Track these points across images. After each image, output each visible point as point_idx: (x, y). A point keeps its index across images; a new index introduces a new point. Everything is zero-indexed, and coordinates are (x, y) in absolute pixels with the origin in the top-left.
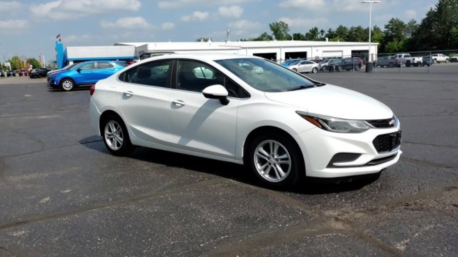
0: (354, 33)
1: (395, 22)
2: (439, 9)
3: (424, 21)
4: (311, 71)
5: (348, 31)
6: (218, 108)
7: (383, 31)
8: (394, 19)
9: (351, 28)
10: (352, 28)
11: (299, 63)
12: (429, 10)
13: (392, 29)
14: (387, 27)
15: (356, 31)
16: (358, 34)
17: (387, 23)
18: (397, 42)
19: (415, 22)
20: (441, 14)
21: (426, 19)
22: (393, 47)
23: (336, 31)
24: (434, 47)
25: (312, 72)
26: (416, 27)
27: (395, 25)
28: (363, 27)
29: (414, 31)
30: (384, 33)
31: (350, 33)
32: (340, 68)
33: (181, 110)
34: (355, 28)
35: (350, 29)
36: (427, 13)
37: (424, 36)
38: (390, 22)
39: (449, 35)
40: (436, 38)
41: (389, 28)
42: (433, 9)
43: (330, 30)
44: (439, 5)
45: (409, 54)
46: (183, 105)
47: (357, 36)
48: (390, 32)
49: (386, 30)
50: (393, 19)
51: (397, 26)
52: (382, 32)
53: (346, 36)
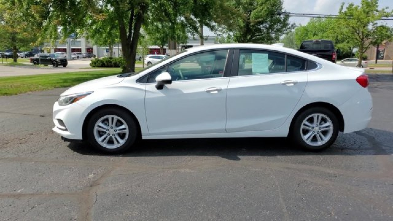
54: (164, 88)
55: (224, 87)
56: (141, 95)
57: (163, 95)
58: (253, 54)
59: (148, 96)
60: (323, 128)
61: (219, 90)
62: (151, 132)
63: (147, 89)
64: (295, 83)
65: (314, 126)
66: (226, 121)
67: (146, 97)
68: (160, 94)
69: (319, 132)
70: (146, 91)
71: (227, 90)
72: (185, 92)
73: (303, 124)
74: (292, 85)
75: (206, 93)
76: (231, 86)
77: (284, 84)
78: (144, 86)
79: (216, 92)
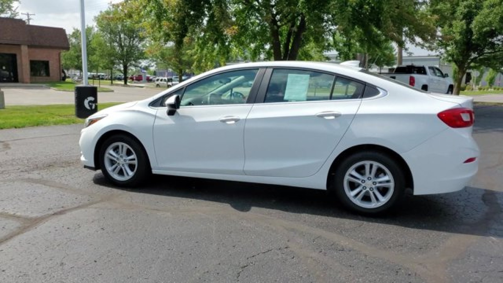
54: (176, 114)
55: (242, 117)
56: (150, 121)
57: (173, 122)
58: (290, 75)
59: (158, 122)
60: (380, 182)
61: (237, 120)
62: (160, 166)
63: (157, 115)
64: (337, 116)
65: (366, 179)
66: (245, 160)
67: (156, 124)
68: (170, 121)
69: (373, 189)
70: (155, 117)
71: (246, 120)
72: (198, 120)
73: (347, 173)
74: (333, 117)
75: (221, 123)
76: (252, 116)
77: (321, 116)
78: (156, 111)
79: (233, 122)
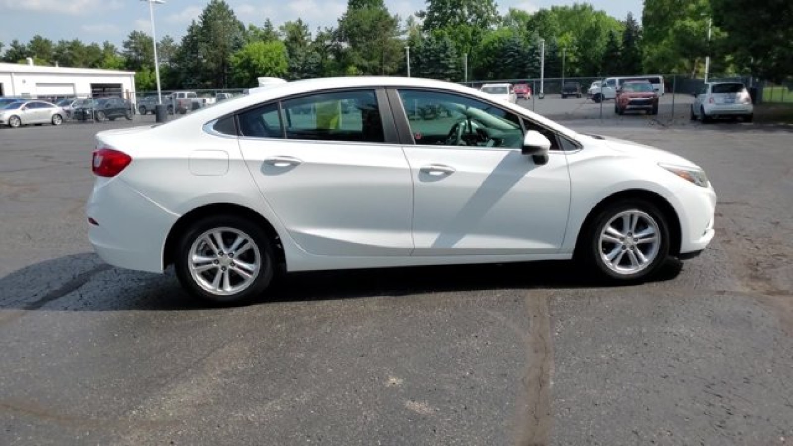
0: (67, 51)
1: (140, 37)
2: (205, 22)
3: (185, 40)
4: (49, 120)
5: (53, 47)
6: (528, 170)
7: (122, 52)
8: (137, 33)
9: (60, 42)
10: (62, 42)
11: (23, 106)
12: (191, 24)
13: (136, 49)
14: (127, 45)
15: (70, 48)
16: (77, 55)
17: (127, 39)
18: (149, 71)
19: (171, 41)
20: (209, 31)
21: (188, 37)
22: (144, 80)
23: (29, 46)
24: (209, 83)
25: (53, 123)
26: (174, 48)
27: (141, 43)
28: (83, 43)
29: (172, 54)
30: (124, 55)
31: (60, 51)
32: (99, 114)
33: (447, 181)
34: (68, 43)
35: (57, 44)
36: (188, 27)
37: (191, 65)
38: (132, 38)
39: (225, 64)
40: (208, 68)
41: (130, 48)
42: (197, 23)
43: (15, 42)
44: (205, 17)
45: (193, 92)
46: (448, 173)
47: (74, 57)
48: (133, 54)
49: (127, 50)
50: (135, 33)
51: (144, 45)
52: (119, 53)
53: (52, 57)
